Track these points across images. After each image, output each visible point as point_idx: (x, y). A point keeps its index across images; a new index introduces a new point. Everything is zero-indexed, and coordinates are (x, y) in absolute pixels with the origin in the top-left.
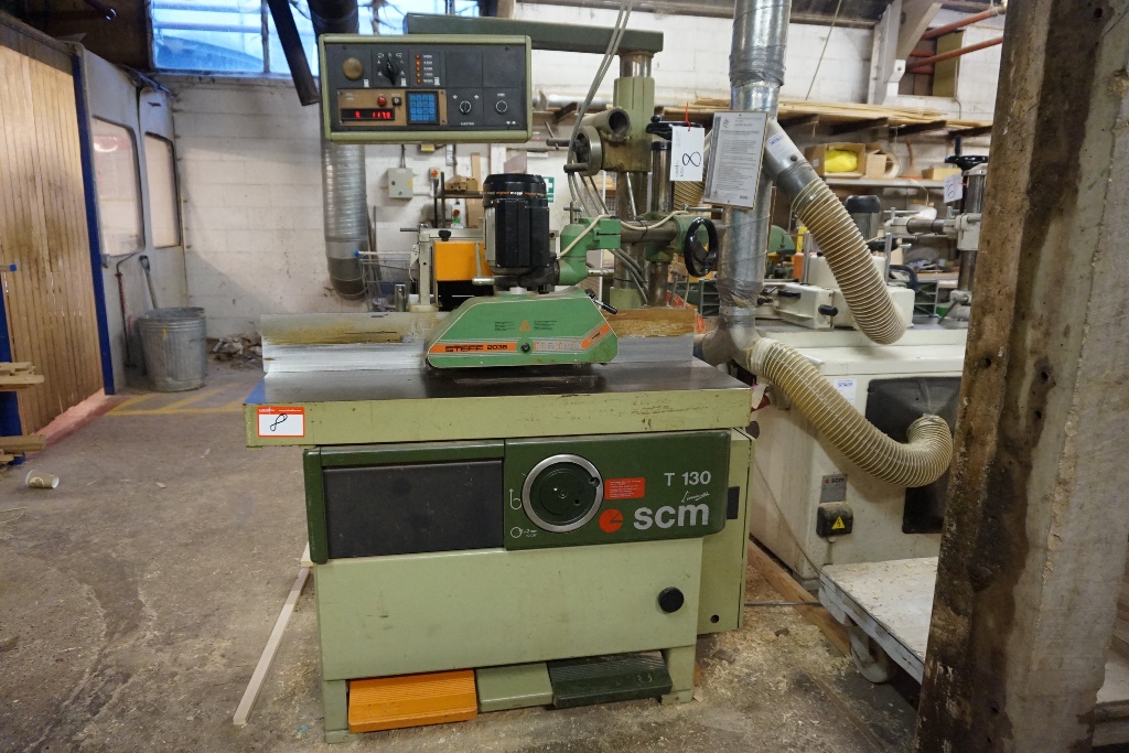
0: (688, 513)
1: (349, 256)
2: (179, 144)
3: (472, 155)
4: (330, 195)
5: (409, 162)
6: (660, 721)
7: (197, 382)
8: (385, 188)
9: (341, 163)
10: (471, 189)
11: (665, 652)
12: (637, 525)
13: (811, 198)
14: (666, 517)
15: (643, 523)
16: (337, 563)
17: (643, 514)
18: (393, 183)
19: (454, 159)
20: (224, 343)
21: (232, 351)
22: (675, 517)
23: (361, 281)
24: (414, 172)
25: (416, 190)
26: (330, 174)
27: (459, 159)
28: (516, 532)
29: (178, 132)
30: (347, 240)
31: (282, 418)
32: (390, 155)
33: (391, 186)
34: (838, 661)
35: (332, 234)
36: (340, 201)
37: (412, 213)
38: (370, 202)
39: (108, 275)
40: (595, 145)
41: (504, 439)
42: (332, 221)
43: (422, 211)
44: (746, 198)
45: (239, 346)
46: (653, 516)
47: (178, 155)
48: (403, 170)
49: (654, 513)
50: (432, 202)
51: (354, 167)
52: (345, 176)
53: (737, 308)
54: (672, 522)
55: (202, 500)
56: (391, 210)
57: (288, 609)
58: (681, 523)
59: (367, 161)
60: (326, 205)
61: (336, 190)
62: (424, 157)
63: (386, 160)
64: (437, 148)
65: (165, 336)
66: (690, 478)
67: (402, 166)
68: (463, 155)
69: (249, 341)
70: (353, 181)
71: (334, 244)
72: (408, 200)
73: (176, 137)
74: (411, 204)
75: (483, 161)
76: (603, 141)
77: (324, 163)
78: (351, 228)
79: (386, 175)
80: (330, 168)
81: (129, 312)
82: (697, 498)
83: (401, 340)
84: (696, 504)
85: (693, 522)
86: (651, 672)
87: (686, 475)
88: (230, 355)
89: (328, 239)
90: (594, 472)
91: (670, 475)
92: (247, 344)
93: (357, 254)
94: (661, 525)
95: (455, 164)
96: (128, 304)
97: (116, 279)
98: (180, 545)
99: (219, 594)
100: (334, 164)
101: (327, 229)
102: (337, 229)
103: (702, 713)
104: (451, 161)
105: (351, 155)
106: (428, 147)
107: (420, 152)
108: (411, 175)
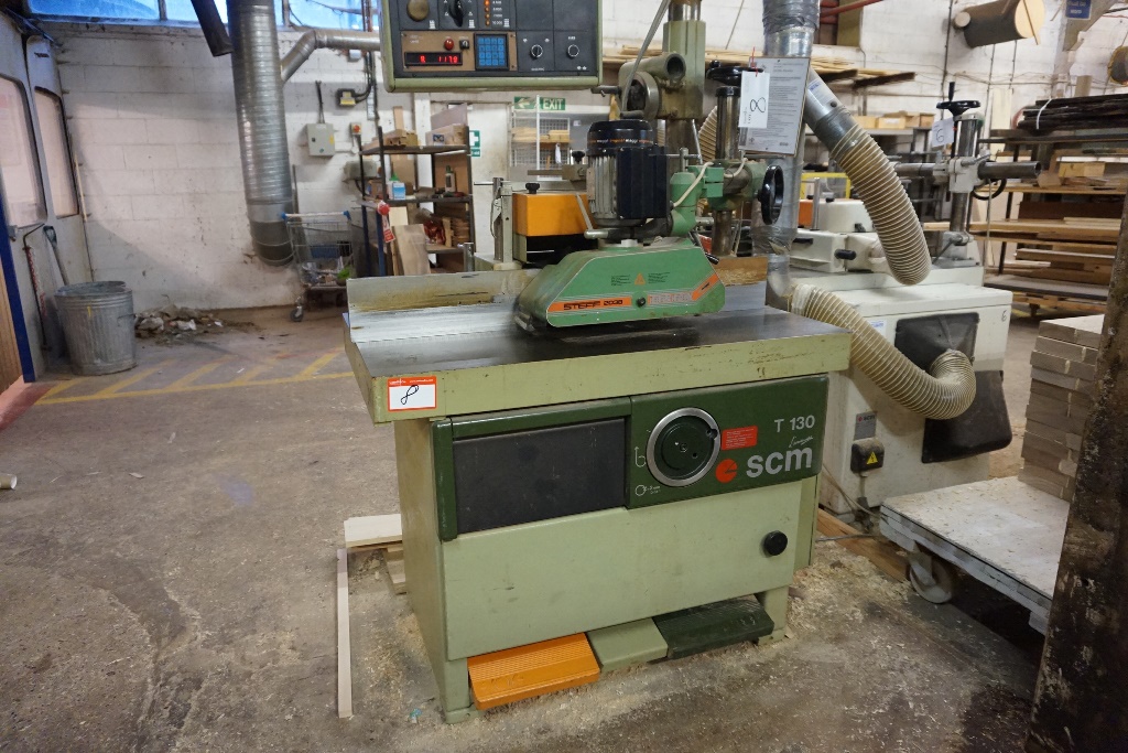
0: (794, 458)
1: (275, 220)
2: (67, 100)
3: (394, 108)
4: (250, 154)
5: (329, 117)
6: (762, 661)
7: (128, 362)
8: (305, 146)
9: (259, 119)
10: (410, 144)
11: (760, 596)
12: (749, 473)
13: (853, 144)
14: (775, 463)
15: (755, 471)
16: (463, 538)
17: (755, 461)
18: (314, 140)
19: (376, 113)
20: (141, 319)
21: (153, 327)
22: (783, 462)
23: (289, 244)
24: (336, 128)
25: (338, 147)
26: (248, 131)
27: (381, 113)
28: (640, 490)
29: (66, 88)
30: (272, 202)
31: (413, 389)
32: (307, 110)
33: (311, 143)
34: (897, 587)
35: (254, 196)
36: (260, 160)
37: (335, 170)
38: (293, 161)
39: (16, 248)
40: (652, 91)
41: (629, 396)
42: (253, 182)
43: (345, 169)
44: (787, 145)
45: (159, 321)
46: (763, 464)
47: (68, 113)
48: (322, 126)
49: (765, 460)
50: (356, 159)
51: (274, 123)
52: (264, 133)
53: (774, 255)
54: (780, 468)
55: (192, 488)
56: (310, 169)
57: (343, 592)
58: (788, 468)
59: (287, 115)
60: (245, 165)
61: (256, 148)
62: (344, 111)
63: (303, 115)
64: (357, 102)
65: (90, 314)
66: (797, 423)
67: (321, 121)
68: (386, 109)
69: (167, 315)
70: (274, 138)
71: (257, 207)
72: (330, 157)
73: (63, 92)
74: (333, 161)
75: (406, 114)
76: (660, 87)
77: (240, 119)
78: (275, 192)
79: (305, 131)
80: (248, 124)
81: (40, 291)
82: (802, 442)
83: (492, 300)
84: (801, 448)
85: (798, 466)
86: (752, 615)
87: (793, 421)
88: (152, 332)
89: (250, 202)
90: (713, 424)
91: (778, 421)
92: (167, 318)
93: (284, 217)
94: (771, 471)
95: (377, 118)
96: (38, 281)
97: (24, 253)
98: (190, 537)
99: (258, 586)
100: (252, 121)
101: (248, 192)
102: (260, 190)
103: (796, 648)
104: (372, 115)
105: (270, 110)
106: (347, 100)
107: (339, 105)
108: (331, 130)
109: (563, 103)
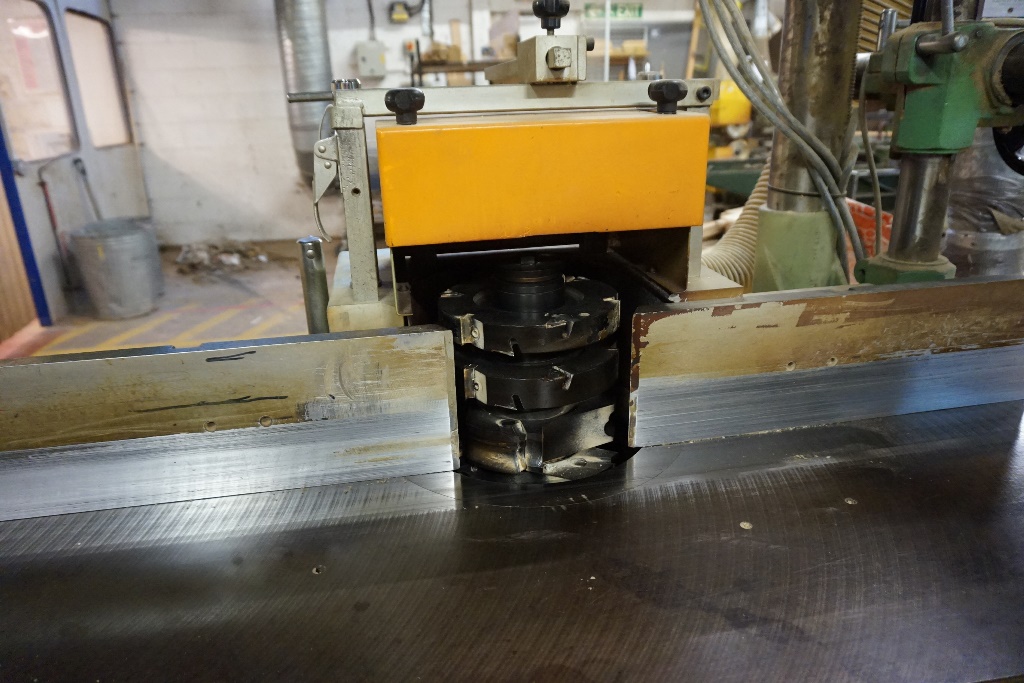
2: (119, 25)
3: (451, 22)
4: (291, 75)
5: (380, 34)
7: (147, 306)
8: (355, 64)
9: (300, 37)
10: (453, 59)
18: (364, 59)
19: (431, 27)
20: (188, 252)
21: (196, 261)
24: (387, 44)
25: (390, 66)
26: (289, 51)
27: (436, 27)
29: (115, 10)
30: (314, 127)
32: (357, 26)
33: (361, 63)
35: (298, 122)
39: (25, 187)
42: (295, 106)
45: (204, 256)
47: (119, 37)
48: (372, 45)
50: (408, 79)
51: (315, 41)
52: (306, 52)
59: (332, 35)
62: (397, 27)
63: (353, 33)
64: (411, 15)
65: (102, 255)
67: (373, 38)
68: (442, 23)
69: (216, 248)
70: (316, 58)
71: (301, 135)
72: (379, 78)
73: (112, 16)
74: (385, 83)
75: (464, 29)
77: (280, 36)
78: (318, 116)
79: (355, 53)
80: (288, 43)
81: (61, 228)
88: (194, 267)
89: (294, 128)
92: (214, 251)
95: (432, 34)
96: (59, 219)
97: (40, 189)
100: (293, 38)
101: (291, 118)
102: (303, 117)
104: (427, 29)
105: (311, 27)
106: (400, 14)
107: (392, 22)
108: (383, 49)
109: (640, 9)
